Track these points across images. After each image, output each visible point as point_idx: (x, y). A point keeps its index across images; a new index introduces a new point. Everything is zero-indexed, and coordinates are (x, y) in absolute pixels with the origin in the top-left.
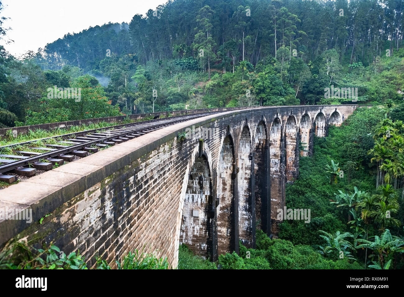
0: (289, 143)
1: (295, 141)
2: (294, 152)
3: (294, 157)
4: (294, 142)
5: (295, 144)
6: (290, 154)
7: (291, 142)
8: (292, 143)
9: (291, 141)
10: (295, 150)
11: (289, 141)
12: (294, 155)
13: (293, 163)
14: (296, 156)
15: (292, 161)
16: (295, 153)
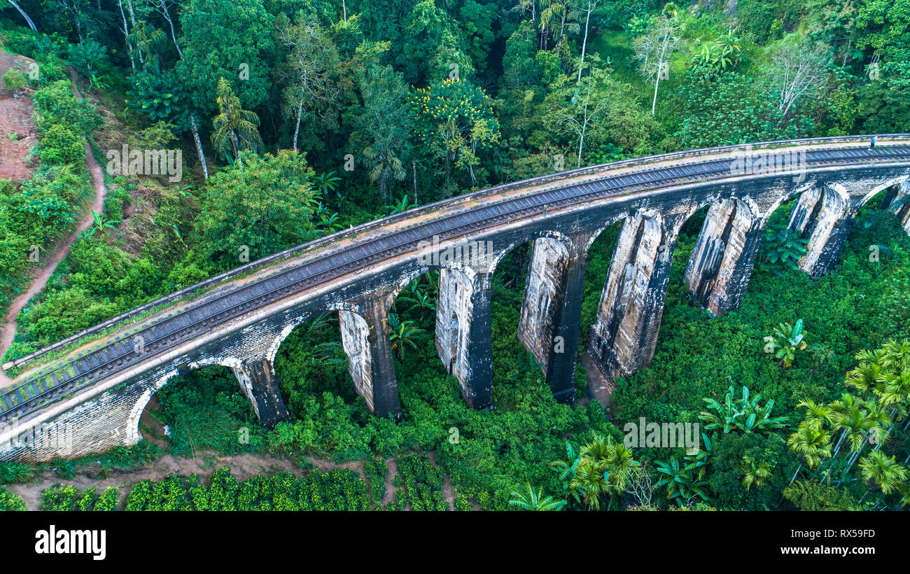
0: (733, 242)
1: (743, 245)
2: (733, 265)
3: (731, 273)
4: (740, 245)
5: (741, 250)
6: (727, 262)
7: (737, 242)
8: (737, 245)
9: (738, 239)
10: (737, 263)
11: (734, 236)
12: (732, 270)
13: (727, 284)
14: (734, 273)
15: (726, 278)
16: (736, 268)
